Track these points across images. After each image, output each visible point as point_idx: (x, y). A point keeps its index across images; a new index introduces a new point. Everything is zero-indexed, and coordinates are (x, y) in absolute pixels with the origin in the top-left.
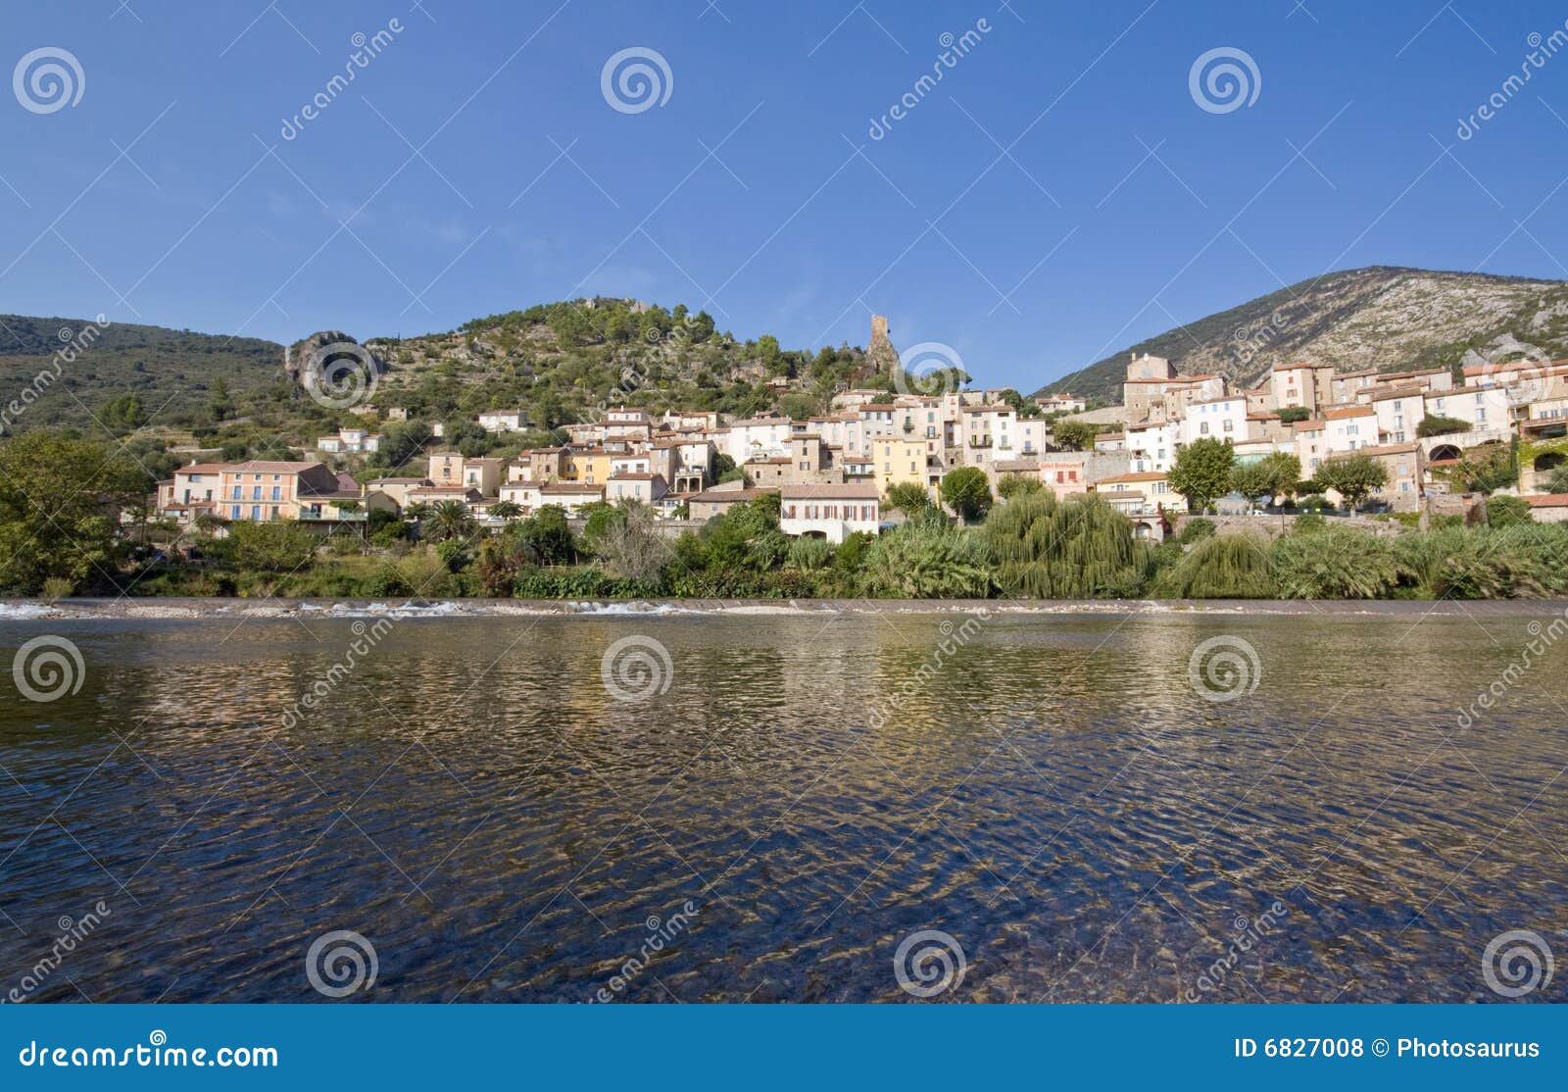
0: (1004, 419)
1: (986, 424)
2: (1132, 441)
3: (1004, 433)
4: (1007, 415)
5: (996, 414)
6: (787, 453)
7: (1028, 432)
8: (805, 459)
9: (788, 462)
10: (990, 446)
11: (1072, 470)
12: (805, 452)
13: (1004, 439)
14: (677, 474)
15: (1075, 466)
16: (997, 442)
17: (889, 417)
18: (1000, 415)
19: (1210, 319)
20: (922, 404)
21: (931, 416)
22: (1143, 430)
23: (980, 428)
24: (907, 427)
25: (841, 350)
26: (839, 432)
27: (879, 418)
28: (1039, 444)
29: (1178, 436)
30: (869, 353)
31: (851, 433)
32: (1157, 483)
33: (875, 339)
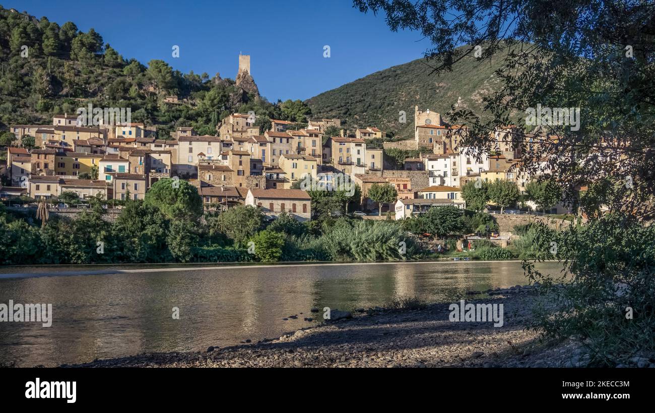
0: (359, 148)
1: (348, 150)
3: (359, 156)
4: (360, 145)
5: (354, 144)
6: (225, 163)
7: (373, 156)
8: (241, 168)
10: (351, 164)
11: (405, 183)
12: (241, 163)
13: (359, 160)
14: (150, 174)
15: (407, 181)
16: (355, 162)
17: (288, 142)
18: (356, 145)
20: (308, 135)
21: (314, 142)
22: (436, 160)
23: (345, 152)
24: (300, 150)
25: (214, 79)
26: (255, 150)
27: (281, 142)
28: (379, 164)
29: (454, 164)
30: (237, 84)
31: (264, 151)
32: (450, 193)
33: (242, 74)
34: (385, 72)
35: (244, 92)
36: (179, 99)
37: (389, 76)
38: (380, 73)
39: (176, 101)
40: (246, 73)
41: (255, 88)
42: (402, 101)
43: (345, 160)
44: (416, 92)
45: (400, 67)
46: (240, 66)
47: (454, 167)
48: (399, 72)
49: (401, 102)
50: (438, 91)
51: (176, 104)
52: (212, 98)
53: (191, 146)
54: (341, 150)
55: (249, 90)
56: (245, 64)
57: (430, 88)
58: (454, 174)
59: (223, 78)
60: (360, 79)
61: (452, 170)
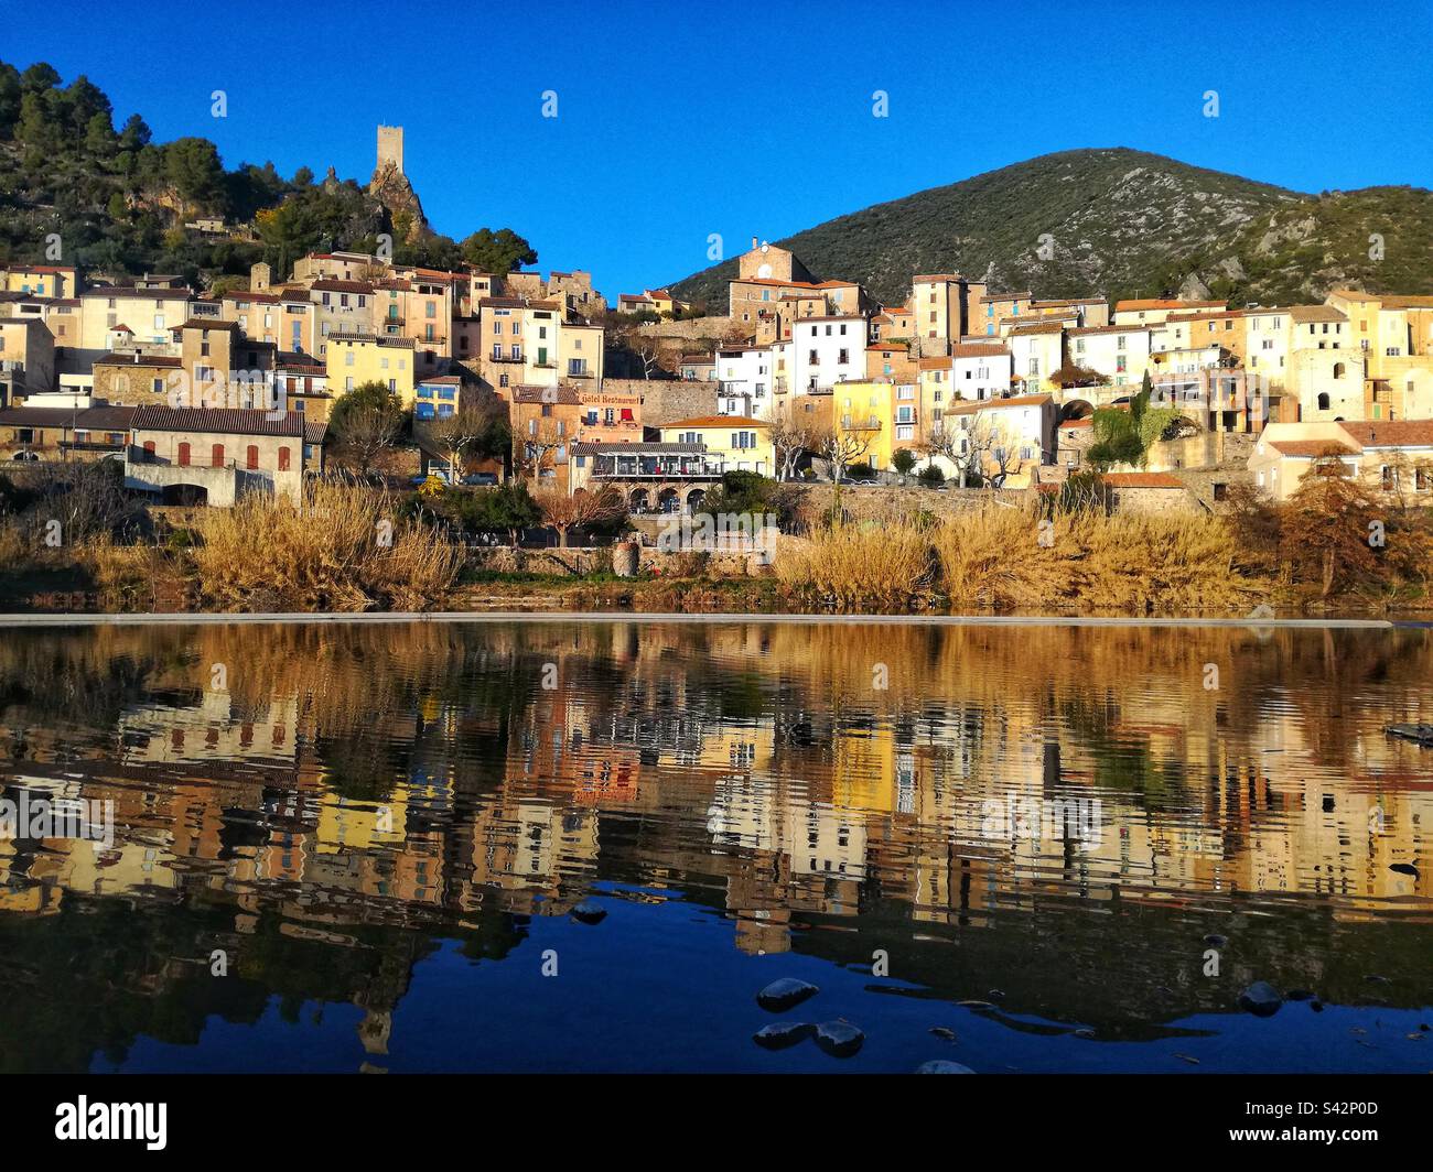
0: (543, 322)
1: (516, 328)
2: (724, 368)
3: (543, 344)
4: (548, 316)
5: (533, 312)
6: (176, 350)
7: (578, 344)
8: (205, 360)
9: (175, 363)
10: (522, 361)
11: (626, 406)
12: (205, 350)
13: (543, 352)
15: (631, 401)
16: (532, 356)
17: (362, 303)
18: (538, 316)
19: (925, 195)
20: (417, 287)
21: (431, 306)
22: (739, 355)
23: (507, 332)
24: (394, 322)
25: (324, 182)
26: (274, 321)
27: (344, 302)
28: (594, 363)
29: (781, 365)
30: (372, 192)
31: (297, 325)
32: (737, 431)
33: (382, 171)
34: (855, 216)
35: (387, 212)
36: (227, 223)
37: (863, 226)
38: (845, 219)
39: (218, 226)
40: (391, 168)
41: (413, 202)
42: (883, 273)
43: (507, 351)
44: (913, 256)
45: (885, 207)
46: (379, 153)
47: (781, 373)
48: (884, 216)
49: (881, 277)
50: (958, 254)
51: (217, 234)
52: (289, 219)
53: (112, 311)
54: (497, 327)
55: (398, 206)
56: (390, 147)
57: (943, 246)
58: (781, 390)
59: (342, 180)
60: (804, 232)
61: (776, 382)
